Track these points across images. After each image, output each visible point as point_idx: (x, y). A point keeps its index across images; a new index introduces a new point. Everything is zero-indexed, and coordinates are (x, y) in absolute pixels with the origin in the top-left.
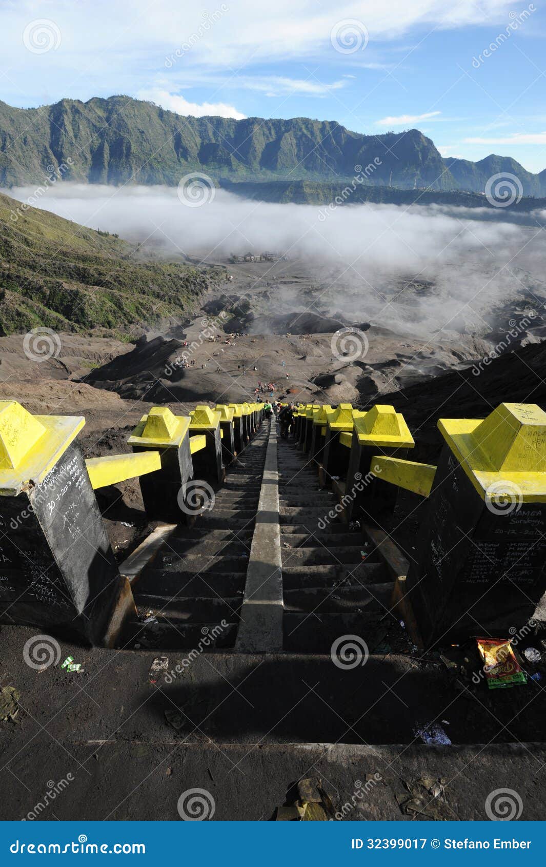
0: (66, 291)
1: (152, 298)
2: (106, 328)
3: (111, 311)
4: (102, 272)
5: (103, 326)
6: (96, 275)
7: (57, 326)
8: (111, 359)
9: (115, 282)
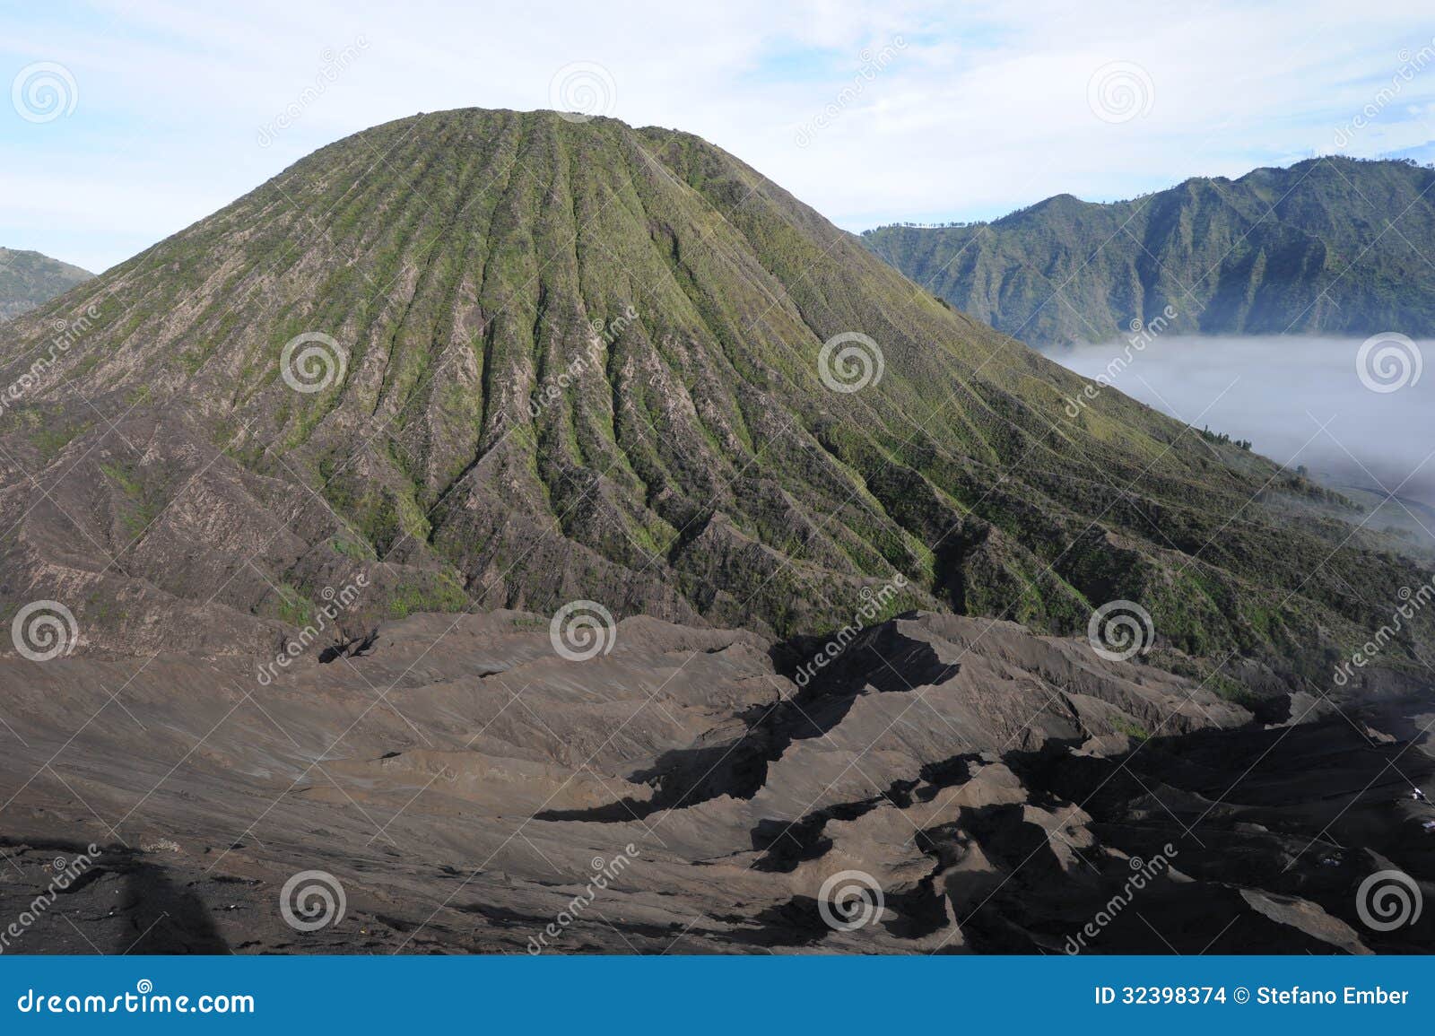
0: (1110, 547)
1: (1319, 607)
2: (1183, 650)
3: (1202, 613)
4: (1200, 521)
5: (1176, 645)
6: (1183, 527)
7: (1070, 619)
8: (1183, 729)
9: (1228, 550)
